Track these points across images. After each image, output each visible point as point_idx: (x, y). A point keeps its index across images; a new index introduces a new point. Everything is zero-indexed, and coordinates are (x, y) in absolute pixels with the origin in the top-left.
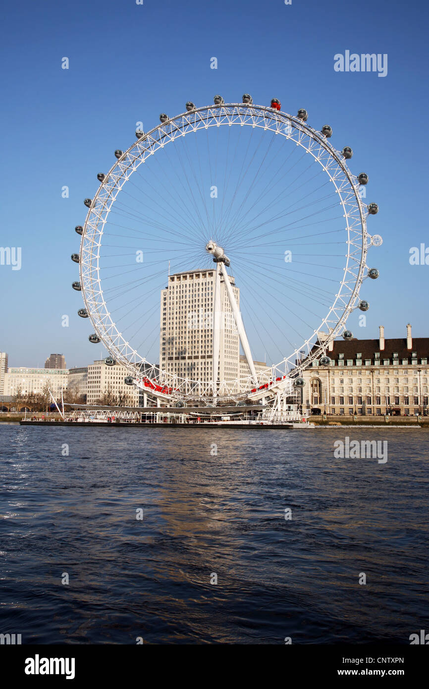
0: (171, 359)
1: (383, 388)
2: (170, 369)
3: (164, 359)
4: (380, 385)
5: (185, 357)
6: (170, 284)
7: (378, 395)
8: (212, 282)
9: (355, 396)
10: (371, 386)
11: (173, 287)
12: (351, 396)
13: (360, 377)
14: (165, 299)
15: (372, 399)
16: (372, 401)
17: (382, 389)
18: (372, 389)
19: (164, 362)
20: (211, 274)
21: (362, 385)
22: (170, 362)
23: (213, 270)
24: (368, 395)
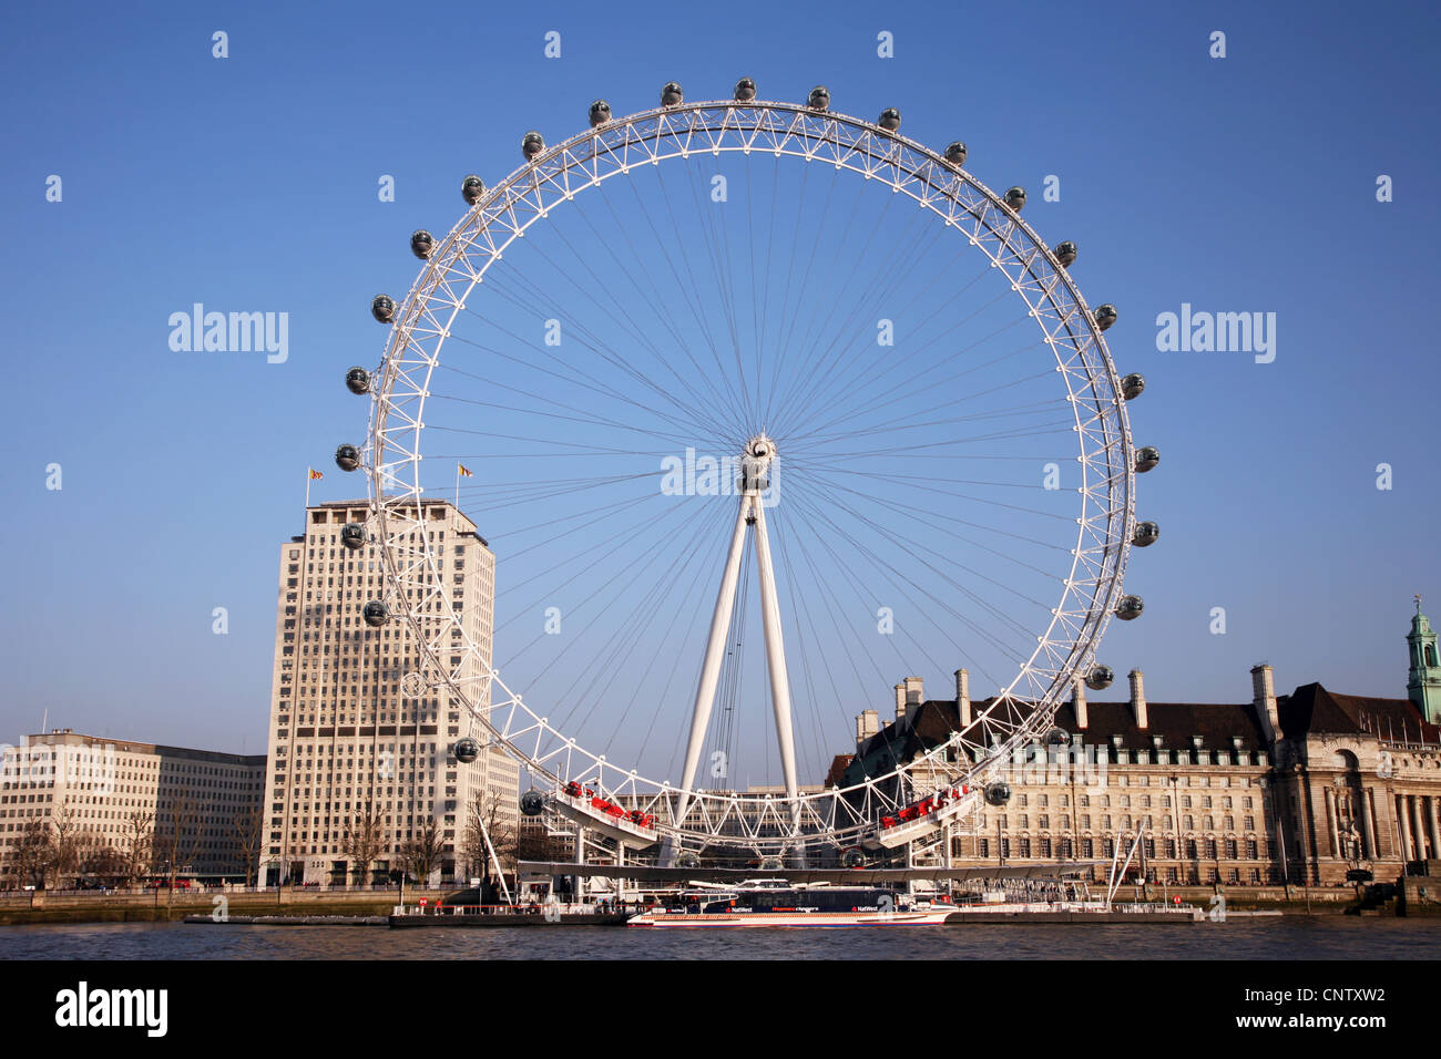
0: (304, 733)
1: (1097, 817)
2: (304, 762)
3: (283, 734)
4: (1090, 811)
5: (354, 729)
6: (313, 529)
7: (1088, 835)
8: (441, 535)
9: (1034, 837)
10: (1070, 813)
11: (323, 540)
12: (1025, 836)
13: (1045, 792)
14: (293, 569)
15: (1073, 844)
16: (1074, 849)
17: (1095, 821)
18: (1072, 820)
19: (283, 742)
20: (439, 514)
21: (1050, 811)
22: (304, 742)
23: (441, 503)
24: (1066, 835)
